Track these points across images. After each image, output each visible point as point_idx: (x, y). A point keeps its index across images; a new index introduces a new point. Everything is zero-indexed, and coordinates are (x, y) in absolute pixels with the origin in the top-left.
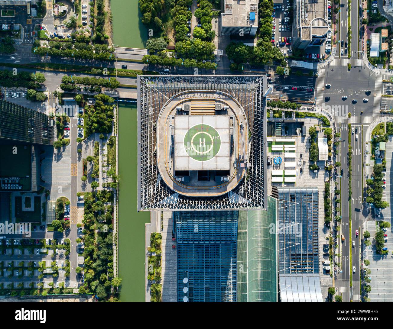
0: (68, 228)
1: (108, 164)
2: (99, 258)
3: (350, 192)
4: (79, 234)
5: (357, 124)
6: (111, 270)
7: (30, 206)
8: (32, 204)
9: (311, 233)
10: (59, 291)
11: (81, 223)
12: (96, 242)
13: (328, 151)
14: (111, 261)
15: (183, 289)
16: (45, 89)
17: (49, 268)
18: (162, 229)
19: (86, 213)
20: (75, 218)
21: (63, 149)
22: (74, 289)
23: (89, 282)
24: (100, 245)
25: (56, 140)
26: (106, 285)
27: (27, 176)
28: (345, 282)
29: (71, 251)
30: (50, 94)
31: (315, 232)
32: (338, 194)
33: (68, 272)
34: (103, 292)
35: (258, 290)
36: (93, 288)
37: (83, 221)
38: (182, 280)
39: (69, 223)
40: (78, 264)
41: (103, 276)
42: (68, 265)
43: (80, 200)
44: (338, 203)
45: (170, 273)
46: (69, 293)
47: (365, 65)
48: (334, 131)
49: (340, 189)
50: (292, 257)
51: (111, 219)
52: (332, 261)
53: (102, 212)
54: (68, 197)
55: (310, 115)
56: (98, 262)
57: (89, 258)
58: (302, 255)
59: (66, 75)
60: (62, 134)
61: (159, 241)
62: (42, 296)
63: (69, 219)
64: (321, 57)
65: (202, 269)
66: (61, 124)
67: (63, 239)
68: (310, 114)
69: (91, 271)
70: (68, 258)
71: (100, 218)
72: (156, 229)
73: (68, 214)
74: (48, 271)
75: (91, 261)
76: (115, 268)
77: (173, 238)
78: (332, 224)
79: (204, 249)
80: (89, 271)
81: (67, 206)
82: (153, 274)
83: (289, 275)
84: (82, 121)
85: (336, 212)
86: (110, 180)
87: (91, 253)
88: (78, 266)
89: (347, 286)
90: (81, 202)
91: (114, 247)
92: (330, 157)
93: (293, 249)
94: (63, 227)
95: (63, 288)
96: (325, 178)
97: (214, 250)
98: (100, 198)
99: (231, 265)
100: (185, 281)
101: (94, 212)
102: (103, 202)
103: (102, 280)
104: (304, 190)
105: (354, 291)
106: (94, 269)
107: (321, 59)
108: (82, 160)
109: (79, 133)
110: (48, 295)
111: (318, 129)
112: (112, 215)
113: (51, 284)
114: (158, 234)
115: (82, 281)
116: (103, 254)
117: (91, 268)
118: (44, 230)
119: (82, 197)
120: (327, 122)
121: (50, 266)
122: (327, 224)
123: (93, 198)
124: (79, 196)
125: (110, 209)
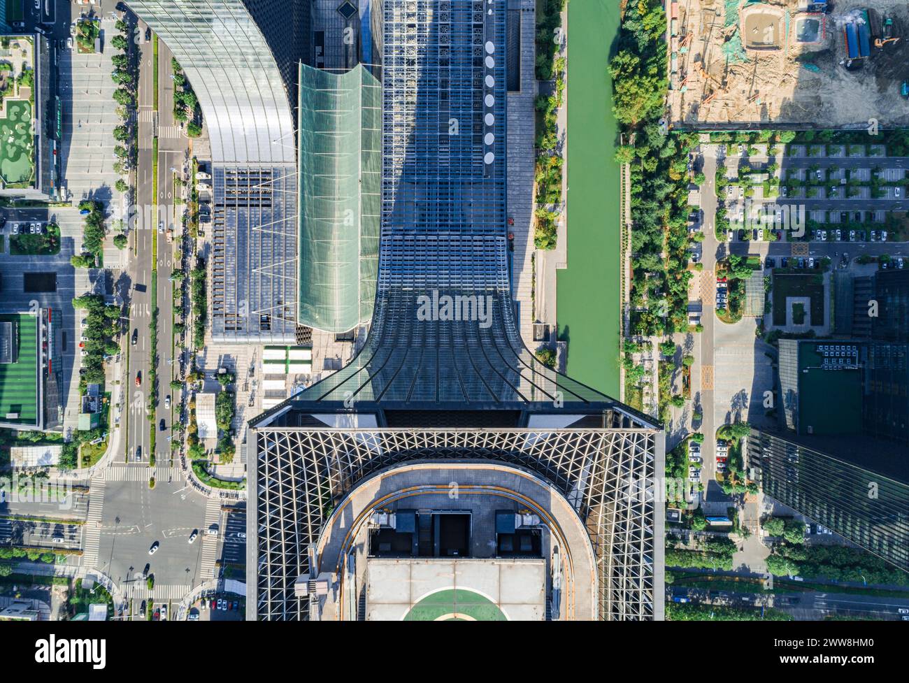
0: (719, 262)
1: (640, 389)
2: (660, 202)
3: (155, 328)
4: (700, 250)
5: (137, 466)
6: (635, 179)
7: (795, 306)
8: (790, 311)
9: (227, 251)
10: (738, 139)
11: (694, 272)
12: (666, 234)
13: (197, 412)
14: (635, 196)
15: (495, 141)
16: (766, 540)
17: (756, 184)
18: (533, 258)
19: (684, 292)
20: (706, 283)
21: (730, 419)
22: (708, 140)
23: (679, 156)
24: (658, 228)
25: (745, 438)
26: (647, 149)
27: (807, 371)
28: (168, 147)
29: (714, 217)
30: (754, 530)
31: (221, 252)
32: (177, 325)
33: (719, 176)
34: (652, 134)
35: (340, 134)
36: (671, 143)
37: (691, 276)
38: (496, 159)
39: (719, 273)
40: (700, 191)
41: (652, 166)
42: (721, 189)
43: (697, 318)
44: (177, 307)
45: (518, 169)
46: (717, 134)
47: (118, 587)
48: (185, 451)
49: (174, 335)
50: (268, 202)
51: (634, 278)
52: (194, 190)
53: (652, 293)
54: (718, 325)
55: (233, 484)
56: (661, 194)
57: (680, 204)
58: (247, 206)
59: (725, 569)
60: (732, 450)
61: (541, 234)
62: (771, 129)
63: (718, 279)
64: (208, 603)
65: (455, 180)
66: (734, 470)
67: (730, 240)
68: (232, 488)
69: (675, 177)
70: (721, 203)
71: (658, 282)
72: (546, 257)
73: (721, 291)
74: (758, 178)
75: (675, 196)
76: (628, 182)
77: (513, 240)
78: (192, 262)
79: (450, 222)
80: (679, 176)
81: (721, 305)
82: (552, 168)
83: (275, 165)
84: (693, 475)
85: (184, 287)
86: (636, 357)
87: (676, 212)
88: (700, 186)
89: (165, 140)
90: (695, 314)
91: (629, 221)
92: (194, 399)
93: (265, 219)
94: (730, 264)
95: (731, 143)
96: (205, 357)
97: (429, 221)
98: (656, 321)
99: (393, 189)
100: (489, 158)
101: (669, 294)
102: (650, 312)
103: (653, 158)
104: (242, 339)
105: (151, 130)
106: (669, 180)
107: (209, 597)
108: (693, 395)
109: (699, 451)
110: (760, 132)
111: (216, 457)
112: (634, 287)
113: (753, 152)
114: (542, 248)
115: (691, 157)
116: (652, 210)
117: (675, 182)
118: (767, 259)
119: (693, 323)
120: (199, 471)
121: (754, 188)
122: (202, 264)
123: (671, 321)
124: (699, 325)
125: (636, 298)
